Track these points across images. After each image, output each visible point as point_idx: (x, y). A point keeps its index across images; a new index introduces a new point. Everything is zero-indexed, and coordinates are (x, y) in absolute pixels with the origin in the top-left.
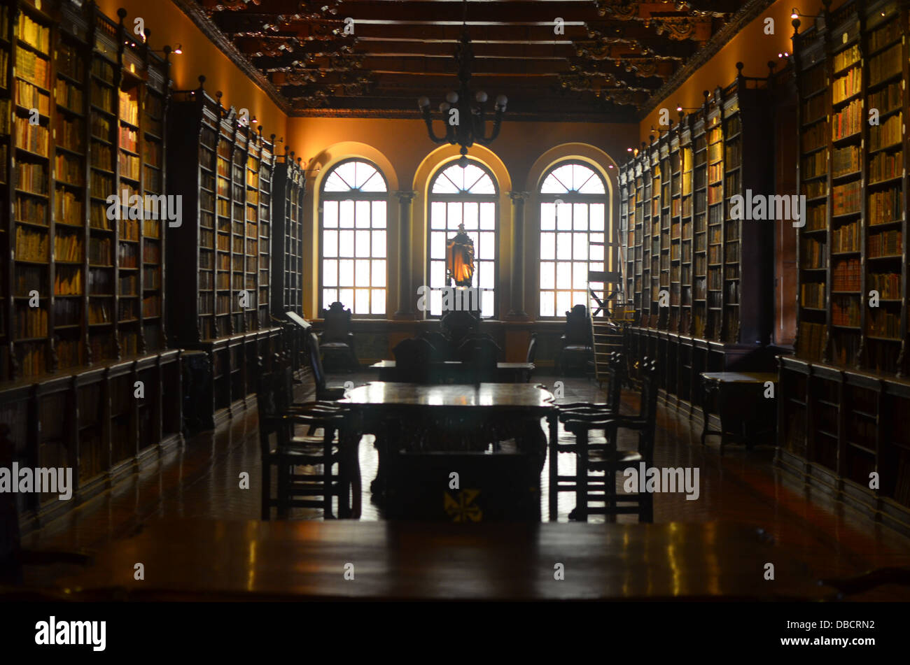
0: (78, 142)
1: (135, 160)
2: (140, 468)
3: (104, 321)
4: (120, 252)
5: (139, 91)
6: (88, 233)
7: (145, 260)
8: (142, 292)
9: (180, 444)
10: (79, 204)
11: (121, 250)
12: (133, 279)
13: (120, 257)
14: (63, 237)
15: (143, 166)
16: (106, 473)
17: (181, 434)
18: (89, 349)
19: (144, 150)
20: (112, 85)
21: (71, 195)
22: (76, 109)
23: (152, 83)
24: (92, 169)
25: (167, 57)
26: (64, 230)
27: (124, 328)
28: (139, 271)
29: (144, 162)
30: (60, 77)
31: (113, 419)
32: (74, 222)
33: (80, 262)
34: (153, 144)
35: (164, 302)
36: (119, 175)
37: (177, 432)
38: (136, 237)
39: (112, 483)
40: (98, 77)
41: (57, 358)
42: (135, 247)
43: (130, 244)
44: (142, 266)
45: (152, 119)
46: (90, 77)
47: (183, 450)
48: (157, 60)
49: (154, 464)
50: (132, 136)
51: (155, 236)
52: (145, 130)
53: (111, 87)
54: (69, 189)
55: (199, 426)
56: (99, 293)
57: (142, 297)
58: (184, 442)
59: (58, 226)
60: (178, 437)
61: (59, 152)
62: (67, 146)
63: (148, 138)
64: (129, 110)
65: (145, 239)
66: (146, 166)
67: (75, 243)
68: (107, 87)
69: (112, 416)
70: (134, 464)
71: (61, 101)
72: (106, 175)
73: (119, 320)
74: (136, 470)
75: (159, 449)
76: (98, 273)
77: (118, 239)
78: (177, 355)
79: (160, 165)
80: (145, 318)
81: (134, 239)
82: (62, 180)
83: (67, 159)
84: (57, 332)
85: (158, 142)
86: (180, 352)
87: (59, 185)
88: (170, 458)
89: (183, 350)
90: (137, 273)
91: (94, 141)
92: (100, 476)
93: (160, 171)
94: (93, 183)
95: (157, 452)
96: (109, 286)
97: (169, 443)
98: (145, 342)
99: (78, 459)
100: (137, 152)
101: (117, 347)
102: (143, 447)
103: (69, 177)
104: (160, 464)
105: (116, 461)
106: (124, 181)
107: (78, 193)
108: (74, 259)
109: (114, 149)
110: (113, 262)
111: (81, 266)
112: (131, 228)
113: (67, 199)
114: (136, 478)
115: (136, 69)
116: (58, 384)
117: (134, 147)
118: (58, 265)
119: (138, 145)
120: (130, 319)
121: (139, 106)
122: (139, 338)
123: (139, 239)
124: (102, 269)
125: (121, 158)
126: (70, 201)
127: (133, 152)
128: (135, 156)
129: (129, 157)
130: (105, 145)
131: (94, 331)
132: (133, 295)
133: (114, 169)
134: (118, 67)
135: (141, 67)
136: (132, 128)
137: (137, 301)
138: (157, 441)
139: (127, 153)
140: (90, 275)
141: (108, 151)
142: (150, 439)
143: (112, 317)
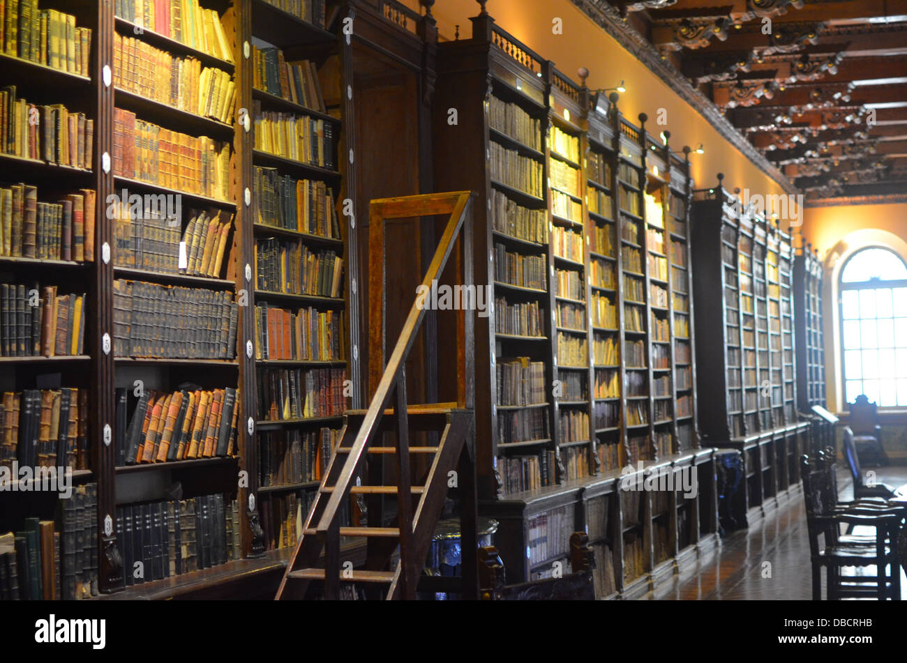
0: (610, 247)
1: (663, 261)
2: (680, 570)
3: (641, 423)
4: (654, 353)
5: (662, 193)
6: (623, 336)
7: (676, 360)
8: (675, 393)
9: (716, 544)
10: (613, 308)
11: (653, 351)
12: (666, 379)
13: (654, 358)
14: (600, 341)
15: (671, 268)
16: (647, 574)
17: (718, 534)
18: (628, 451)
19: (671, 251)
20: (637, 189)
21: (606, 299)
22: (607, 215)
23: (675, 184)
24: (624, 273)
25: (687, 157)
26: (601, 335)
27: (660, 429)
28: (671, 372)
29: (672, 263)
30: (590, 185)
31: (653, 520)
32: (609, 327)
33: (616, 366)
34: (678, 244)
35: (695, 402)
36: (649, 278)
37: (714, 532)
38: (667, 337)
39: (655, 585)
40: (624, 182)
41: (599, 462)
42: (666, 348)
43: (660, 344)
44: (674, 367)
45: (677, 220)
46: (617, 182)
47: (720, 550)
48: (676, 160)
49: (693, 566)
50: (658, 238)
51: (685, 337)
52: (670, 232)
53: (636, 191)
54: (603, 294)
55: (733, 525)
56: (635, 395)
57: (675, 398)
58: (720, 542)
59: (596, 331)
60: (715, 537)
61: (593, 258)
62: (600, 252)
63: (674, 239)
64: (654, 211)
65: (676, 339)
66: (673, 266)
67: (611, 346)
68: (633, 190)
69: (652, 518)
70: (674, 566)
71: (592, 209)
72: (636, 278)
73: (655, 421)
74: (676, 571)
75: (696, 549)
76: (633, 374)
77: (651, 340)
78: (711, 455)
79: (686, 264)
80: (678, 419)
81: (665, 340)
82: (597, 286)
83: (600, 264)
84: (598, 435)
85: (683, 242)
86: (713, 452)
87: (594, 290)
88: (707, 559)
89: (716, 449)
90: (669, 374)
91: (624, 245)
92: (643, 578)
93: (686, 271)
94: (626, 286)
95: (696, 552)
96: (644, 388)
97: (706, 543)
98: (679, 443)
99: (623, 562)
100: (664, 253)
101: (654, 448)
102: (682, 547)
103: (602, 282)
104: (698, 565)
105: (657, 562)
106: (654, 283)
107: (612, 297)
108: (611, 363)
109: (642, 251)
110: (647, 364)
111: (618, 370)
112: (662, 329)
113: (602, 303)
114: (676, 581)
115: (660, 172)
116: (602, 488)
117: (660, 248)
118: (597, 369)
119: (664, 246)
120: (664, 420)
121: (664, 207)
122: (674, 438)
123: (670, 340)
124: (637, 371)
125: (650, 260)
126: (605, 306)
127: (660, 253)
128: (662, 257)
129: (657, 258)
130: (633, 248)
131: (633, 433)
132: (667, 396)
133: (644, 271)
134: (641, 171)
135: (663, 168)
136: (658, 230)
137: (670, 401)
138: (695, 542)
139: (655, 255)
140: (625, 377)
141: (638, 255)
142: (689, 539)
143: (648, 419)
